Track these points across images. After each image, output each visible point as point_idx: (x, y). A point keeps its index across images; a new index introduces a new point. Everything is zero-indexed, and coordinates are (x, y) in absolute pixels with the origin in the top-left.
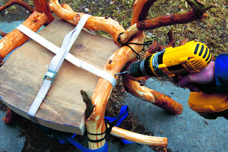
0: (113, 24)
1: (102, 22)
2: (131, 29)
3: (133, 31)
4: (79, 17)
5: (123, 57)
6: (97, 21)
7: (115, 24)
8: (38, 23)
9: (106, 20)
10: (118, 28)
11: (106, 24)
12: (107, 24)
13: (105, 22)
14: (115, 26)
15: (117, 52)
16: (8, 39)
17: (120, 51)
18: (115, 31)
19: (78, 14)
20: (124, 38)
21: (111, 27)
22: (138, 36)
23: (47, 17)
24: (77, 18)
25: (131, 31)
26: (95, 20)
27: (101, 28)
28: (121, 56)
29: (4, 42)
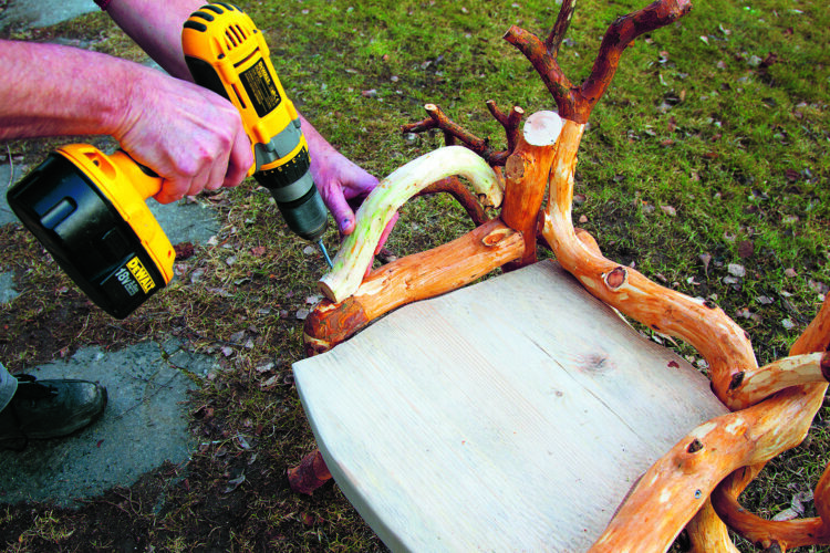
0: (725, 330)
1: (692, 314)
2: (796, 365)
3: (801, 372)
4: (620, 278)
5: (739, 443)
6: (678, 304)
7: (733, 333)
8: (493, 255)
9: (706, 310)
10: (739, 348)
11: (702, 322)
12: (707, 322)
13: (703, 314)
14: (731, 337)
15: (724, 423)
16: (397, 274)
17: (734, 421)
18: (726, 354)
19: (620, 268)
20: (757, 384)
21: (718, 336)
22: (805, 394)
23: (523, 247)
24: (612, 276)
25: (792, 371)
26: (670, 300)
27: (682, 328)
28: (734, 441)
29: (385, 278)
